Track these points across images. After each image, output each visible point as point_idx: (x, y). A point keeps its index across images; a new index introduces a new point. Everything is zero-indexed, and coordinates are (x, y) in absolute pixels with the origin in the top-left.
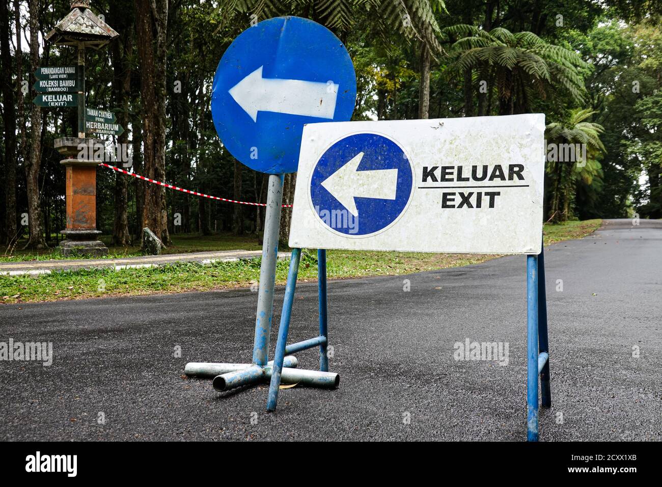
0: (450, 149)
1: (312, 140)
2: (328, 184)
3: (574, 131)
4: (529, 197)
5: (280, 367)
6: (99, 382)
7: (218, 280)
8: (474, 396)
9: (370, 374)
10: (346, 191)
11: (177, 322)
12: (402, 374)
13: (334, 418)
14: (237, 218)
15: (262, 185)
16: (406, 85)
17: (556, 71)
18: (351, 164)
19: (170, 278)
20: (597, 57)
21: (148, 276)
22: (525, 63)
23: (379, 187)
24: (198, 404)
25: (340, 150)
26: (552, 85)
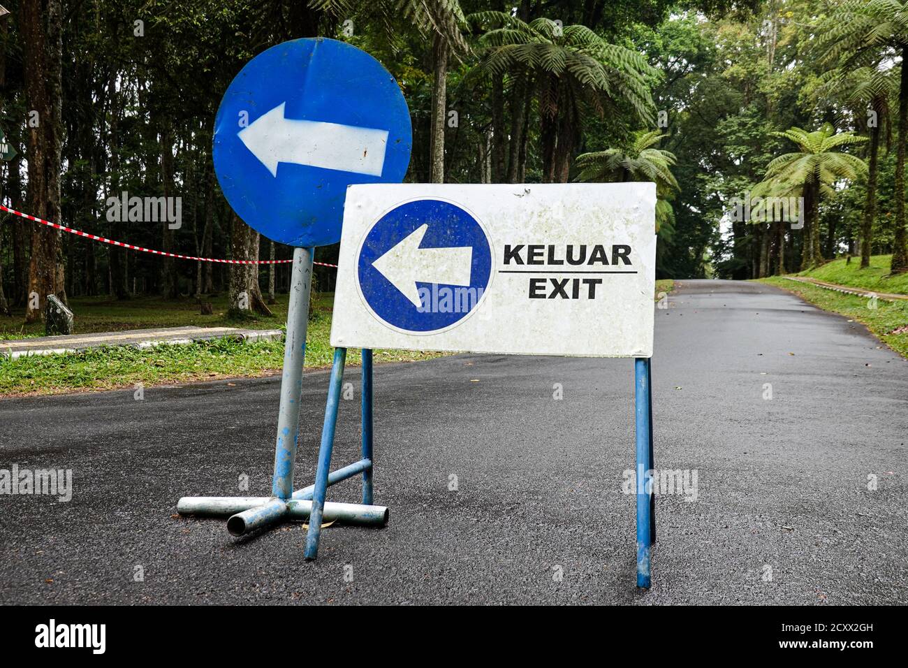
0: (539, 222)
1: (360, 207)
2: (382, 265)
3: (638, 161)
4: (637, 286)
5: (320, 501)
6: (59, 528)
7: (164, 371)
8: (560, 531)
9: (422, 506)
10: (405, 274)
11: (133, 437)
12: (463, 504)
13: (395, 566)
14: (168, 275)
15: (206, 227)
16: (413, 90)
17: (617, 79)
18: (411, 239)
19: (95, 369)
20: (669, 61)
21: (62, 367)
22: (576, 68)
23: (449, 270)
24: (210, 553)
25: (396, 220)
26: (612, 100)
